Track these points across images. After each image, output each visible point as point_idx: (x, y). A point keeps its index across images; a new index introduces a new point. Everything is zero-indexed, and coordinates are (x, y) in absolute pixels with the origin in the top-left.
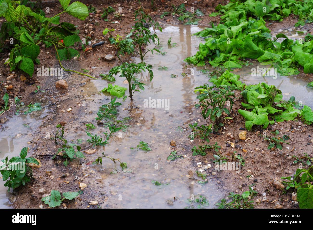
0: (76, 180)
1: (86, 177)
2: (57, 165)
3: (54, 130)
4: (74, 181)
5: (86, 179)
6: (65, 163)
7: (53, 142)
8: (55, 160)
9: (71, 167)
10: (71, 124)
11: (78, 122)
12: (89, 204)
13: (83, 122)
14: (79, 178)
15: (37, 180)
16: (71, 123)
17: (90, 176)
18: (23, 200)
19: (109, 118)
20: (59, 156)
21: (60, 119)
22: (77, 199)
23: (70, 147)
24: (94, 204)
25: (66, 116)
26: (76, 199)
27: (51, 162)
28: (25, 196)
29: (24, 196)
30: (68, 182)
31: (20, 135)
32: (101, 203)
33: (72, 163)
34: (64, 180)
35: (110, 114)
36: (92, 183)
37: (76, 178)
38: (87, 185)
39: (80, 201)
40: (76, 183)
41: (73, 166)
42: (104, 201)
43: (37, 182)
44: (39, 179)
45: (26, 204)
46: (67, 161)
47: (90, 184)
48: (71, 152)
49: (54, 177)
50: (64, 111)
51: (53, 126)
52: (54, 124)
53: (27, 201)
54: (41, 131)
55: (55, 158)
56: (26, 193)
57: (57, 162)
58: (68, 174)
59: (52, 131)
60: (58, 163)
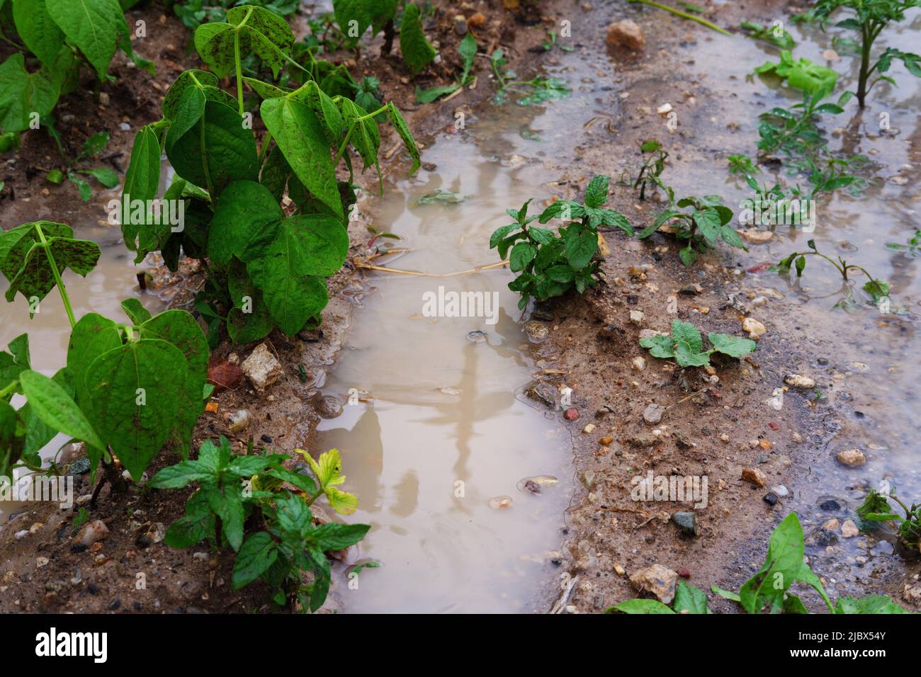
0: (730, 306)
1: (758, 305)
2: (658, 258)
3: (624, 161)
4: (723, 309)
5: (760, 310)
6: (685, 254)
7: (628, 191)
8: (647, 242)
9: (704, 269)
10: (676, 149)
11: (696, 148)
12: (787, 384)
13: (713, 151)
14: (740, 304)
15: (610, 286)
16: (675, 146)
17: (770, 304)
18: (570, 336)
19: (799, 149)
20: (661, 233)
21: (638, 133)
22: (746, 360)
23: (705, 208)
24: (805, 384)
25: (657, 125)
26: (743, 362)
27: (635, 245)
28: (576, 326)
29: (571, 326)
30: (706, 309)
31: (521, 158)
32: (825, 387)
33: (705, 258)
34: (688, 302)
35: (799, 140)
36: (780, 323)
37: (731, 301)
38: (767, 327)
39: (756, 368)
40: (731, 316)
41: (710, 267)
42: (832, 383)
43: (609, 293)
44: (616, 286)
45: (584, 350)
46: (690, 248)
47: (774, 325)
48: (709, 222)
49: (657, 289)
50: (647, 109)
51: (621, 149)
52: (620, 143)
53: (587, 342)
54: (584, 156)
55: (647, 238)
56: (577, 318)
57: (657, 249)
58: (699, 289)
59: (619, 161)
60: (660, 251)
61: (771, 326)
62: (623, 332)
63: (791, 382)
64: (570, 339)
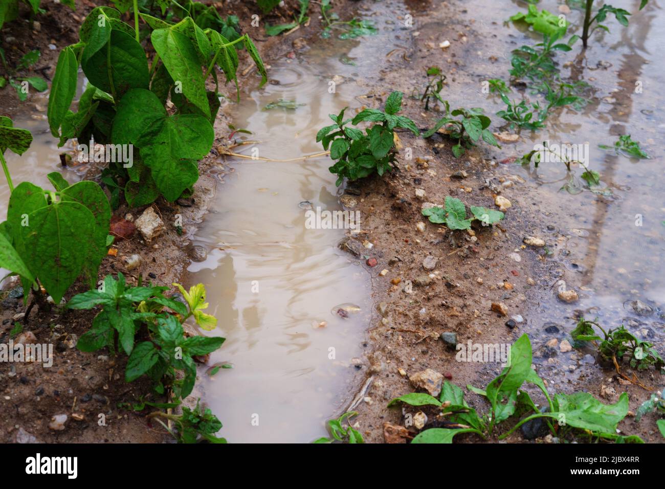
0: (487, 187)
1: (507, 187)
2: (437, 152)
3: (415, 81)
4: (482, 189)
5: (507, 191)
6: (456, 149)
7: (417, 103)
8: (429, 140)
9: (469, 161)
10: (452, 74)
11: (466, 74)
12: (525, 243)
13: (479, 76)
14: (494, 186)
15: (402, 171)
16: (451, 71)
17: (515, 186)
18: (373, 206)
19: (539, 76)
20: (440, 134)
21: (425, 62)
22: (497, 226)
23: (471, 116)
24: (537, 243)
25: (439, 56)
26: (494, 227)
27: (421, 142)
28: (376, 200)
29: (373, 199)
30: (469, 189)
31: (340, 78)
32: (551, 246)
33: (470, 153)
34: (457, 184)
35: (540, 69)
36: (521, 200)
37: (488, 184)
38: (512, 203)
39: (503, 231)
40: (487, 194)
41: (473, 159)
42: (557, 243)
43: (401, 176)
44: (406, 171)
45: (382, 217)
46: (459, 145)
47: (517, 202)
48: (474, 127)
49: (435, 174)
50: (432, 44)
51: (412, 73)
52: (412, 69)
53: (384, 211)
54: (386, 77)
55: (430, 137)
56: (378, 193)
57: (436, 145)
58: (465, 174)
59: (411, 82)
60: (438, 147)
61: (515, 202)
62: (410, 204)
63: (528, 242)
64: (372, 208)
